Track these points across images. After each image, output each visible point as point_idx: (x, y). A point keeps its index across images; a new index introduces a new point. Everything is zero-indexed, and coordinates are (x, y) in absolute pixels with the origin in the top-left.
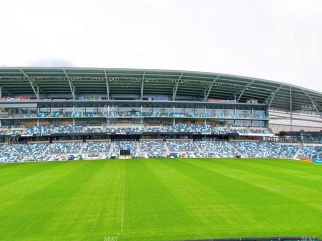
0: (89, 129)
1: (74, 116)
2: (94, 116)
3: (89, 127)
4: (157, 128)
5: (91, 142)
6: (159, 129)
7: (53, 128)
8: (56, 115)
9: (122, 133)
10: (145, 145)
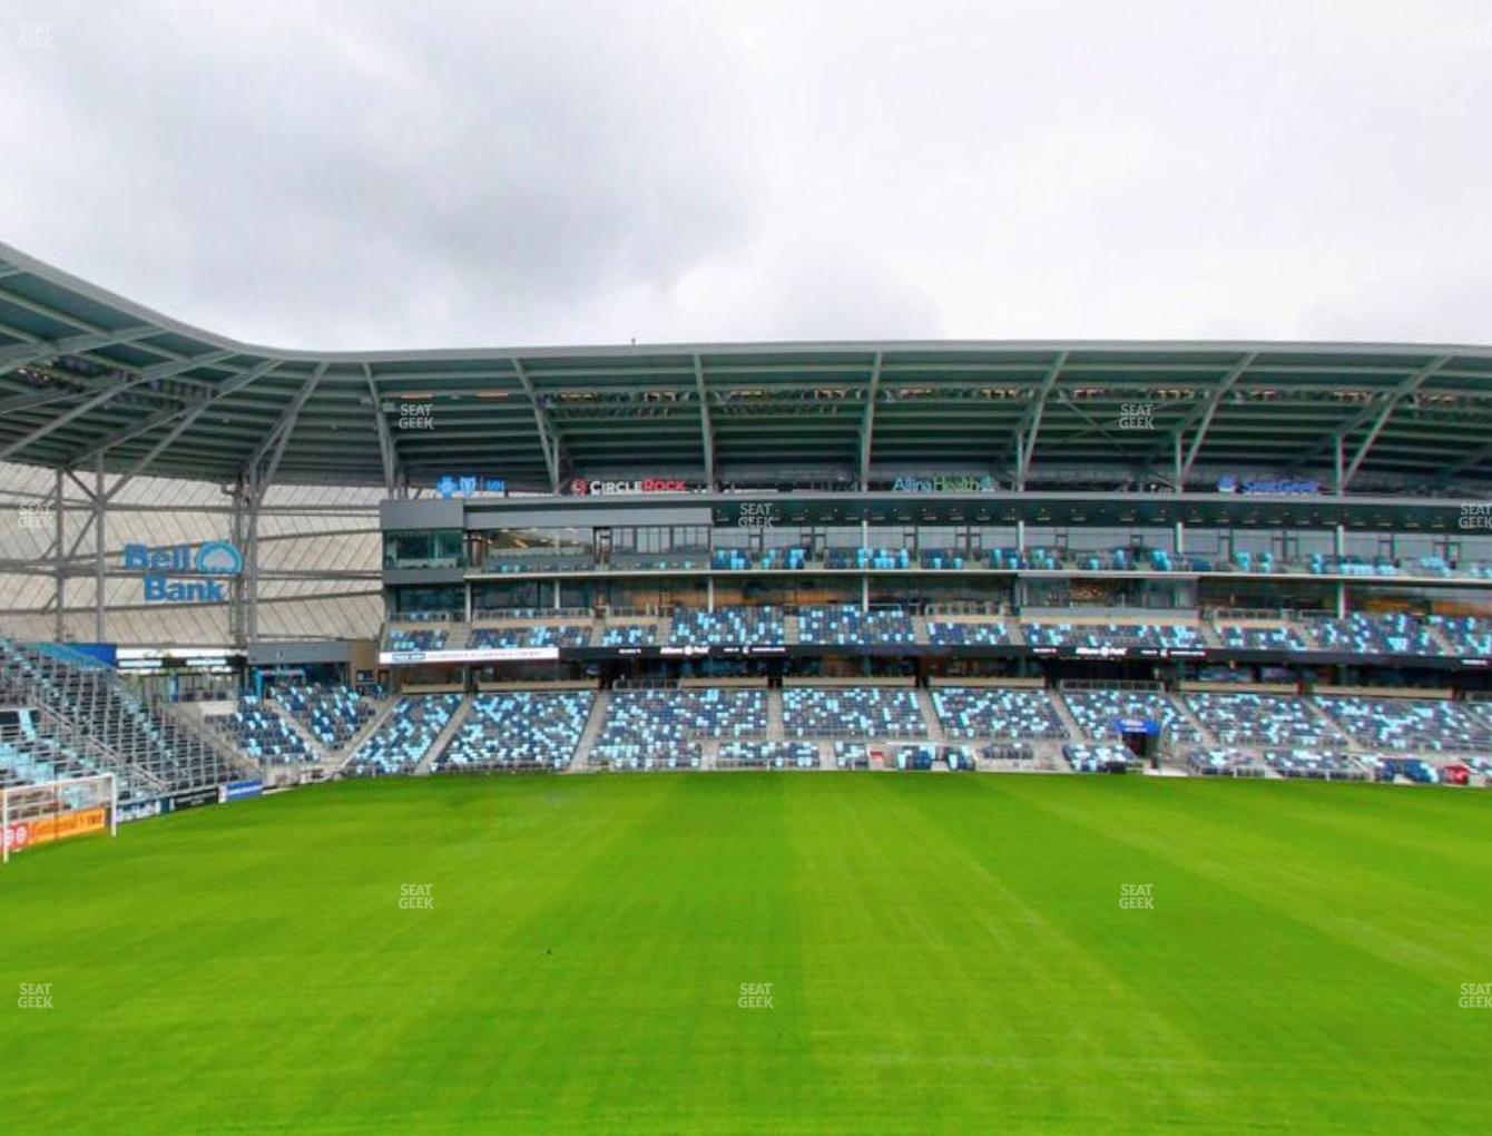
0: (940, 627)
1: (871, 564)
2: (961, 567)
3: (941, 619)
4: (1269, 632)
5: (954, 687)
6: (1276, 637)
7: (780, 621)
8: (793, 561)
9: (1105, 652)
10: (1223, 715)
